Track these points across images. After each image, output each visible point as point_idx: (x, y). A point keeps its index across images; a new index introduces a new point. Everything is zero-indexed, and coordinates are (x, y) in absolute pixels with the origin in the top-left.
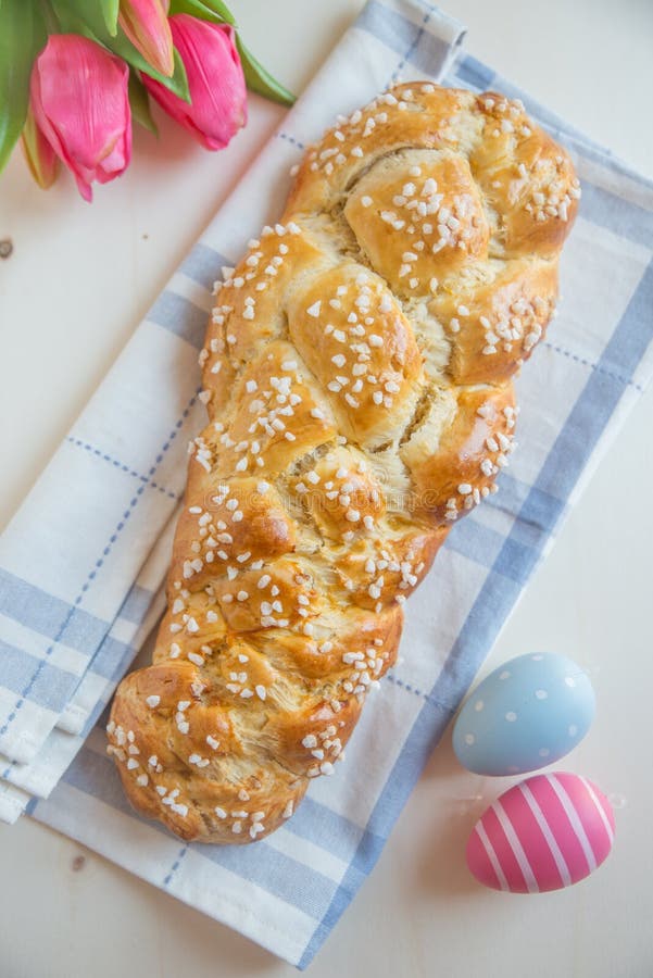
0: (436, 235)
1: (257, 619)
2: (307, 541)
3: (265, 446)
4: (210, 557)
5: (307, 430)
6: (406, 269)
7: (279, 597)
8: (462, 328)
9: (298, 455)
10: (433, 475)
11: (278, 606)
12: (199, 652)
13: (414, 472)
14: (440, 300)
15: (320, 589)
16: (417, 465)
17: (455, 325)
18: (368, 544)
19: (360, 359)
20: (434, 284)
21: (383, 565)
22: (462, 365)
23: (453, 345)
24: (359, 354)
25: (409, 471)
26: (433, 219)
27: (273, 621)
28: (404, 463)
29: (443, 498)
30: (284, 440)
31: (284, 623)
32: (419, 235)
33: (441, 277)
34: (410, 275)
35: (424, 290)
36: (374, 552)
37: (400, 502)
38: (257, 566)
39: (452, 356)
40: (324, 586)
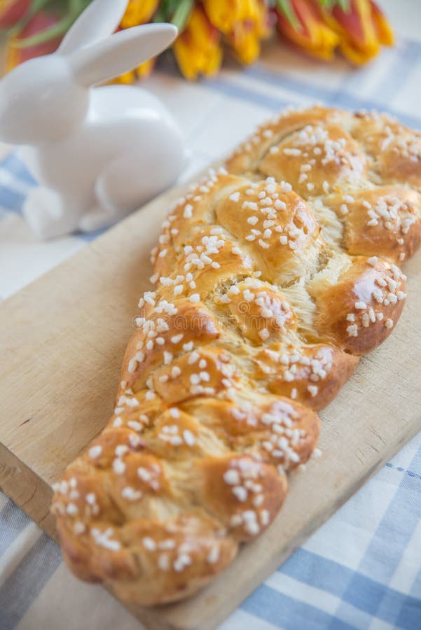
0: (324, 154)
1: (188, 390)
2: (230, 337)
3: (197, 276)
4: (150, 345)
5: (230, 263)
6: (304, 177)
7: (207, 369)
8: (350, 212)
9: (222, 278)
10: (333, 296)
11: (205, 376)
12: (138, 420)
13: (319, 299)
14: (332, 196)
15: (242, 375)
16: (320, 293)
17: (345, 209)
18: (282, 346)
19: (269, 217)
20: (326, 185)
21: (296, 358)
22: (352, 234)
23: (344, 224)
24: (268, 214)
25: (314, 299)
26: (321, 146)
27: (200, 389)
28: (310, 294)
29: (343, 313)
30: (212, 269)
31: (210, 390)
32: (312, 156)
33: (331, 181)
34: (307, 181)
35: (319, 192)
36: (288, 353)
37: (308, 321)
38: (188, 346)
39: (345, 232)
40: (245, 374)
